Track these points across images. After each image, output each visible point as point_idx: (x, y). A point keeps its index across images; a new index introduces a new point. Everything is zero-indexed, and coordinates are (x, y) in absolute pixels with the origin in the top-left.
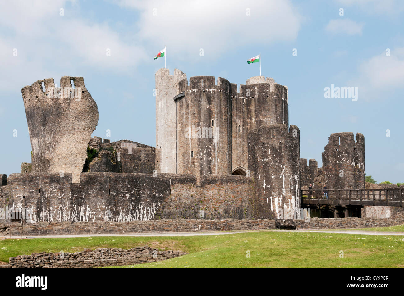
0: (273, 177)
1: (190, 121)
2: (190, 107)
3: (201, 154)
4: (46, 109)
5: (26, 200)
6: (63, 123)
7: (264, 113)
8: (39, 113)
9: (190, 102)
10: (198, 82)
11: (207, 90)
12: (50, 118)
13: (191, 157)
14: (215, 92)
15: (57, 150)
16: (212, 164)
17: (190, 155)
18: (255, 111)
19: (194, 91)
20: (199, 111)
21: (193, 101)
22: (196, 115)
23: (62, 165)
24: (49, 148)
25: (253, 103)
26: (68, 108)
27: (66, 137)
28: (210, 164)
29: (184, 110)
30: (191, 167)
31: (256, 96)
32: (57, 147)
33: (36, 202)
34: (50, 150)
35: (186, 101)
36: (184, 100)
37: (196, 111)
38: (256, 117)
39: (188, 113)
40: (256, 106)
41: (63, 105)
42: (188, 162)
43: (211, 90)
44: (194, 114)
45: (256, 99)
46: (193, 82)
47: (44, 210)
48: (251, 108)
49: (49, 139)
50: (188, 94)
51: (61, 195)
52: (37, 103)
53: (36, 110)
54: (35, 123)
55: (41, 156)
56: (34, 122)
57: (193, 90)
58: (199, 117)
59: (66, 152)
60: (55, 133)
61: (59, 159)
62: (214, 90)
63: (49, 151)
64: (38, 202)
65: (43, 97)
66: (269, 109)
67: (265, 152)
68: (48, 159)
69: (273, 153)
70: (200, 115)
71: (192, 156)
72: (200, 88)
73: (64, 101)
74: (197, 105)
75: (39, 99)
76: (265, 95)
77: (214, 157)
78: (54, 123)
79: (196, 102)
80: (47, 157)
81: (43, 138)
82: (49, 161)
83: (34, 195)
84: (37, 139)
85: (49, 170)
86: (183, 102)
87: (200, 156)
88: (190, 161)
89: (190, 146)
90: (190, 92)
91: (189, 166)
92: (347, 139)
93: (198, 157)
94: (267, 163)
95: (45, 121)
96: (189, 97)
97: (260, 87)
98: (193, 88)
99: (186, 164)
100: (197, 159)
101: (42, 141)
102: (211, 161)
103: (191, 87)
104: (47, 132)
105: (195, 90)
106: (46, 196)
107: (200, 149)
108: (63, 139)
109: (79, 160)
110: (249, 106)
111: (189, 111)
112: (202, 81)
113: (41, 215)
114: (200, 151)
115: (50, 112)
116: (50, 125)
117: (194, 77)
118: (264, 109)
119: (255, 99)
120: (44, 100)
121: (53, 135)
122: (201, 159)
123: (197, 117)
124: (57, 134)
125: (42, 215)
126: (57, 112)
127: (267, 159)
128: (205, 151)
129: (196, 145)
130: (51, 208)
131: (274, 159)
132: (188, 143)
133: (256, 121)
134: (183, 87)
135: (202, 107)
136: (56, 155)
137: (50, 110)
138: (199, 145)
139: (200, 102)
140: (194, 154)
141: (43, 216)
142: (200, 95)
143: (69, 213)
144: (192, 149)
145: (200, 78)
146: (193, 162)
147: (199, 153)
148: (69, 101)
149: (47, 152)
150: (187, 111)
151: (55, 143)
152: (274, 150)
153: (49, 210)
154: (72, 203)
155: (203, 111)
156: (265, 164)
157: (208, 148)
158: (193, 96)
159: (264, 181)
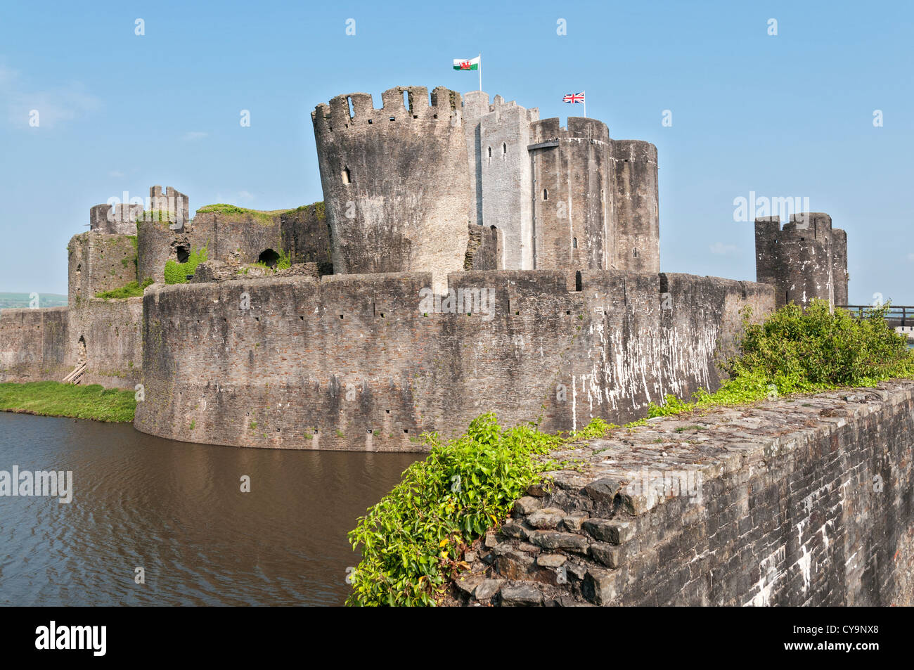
0: (819, 287)
1: (570, 189)
2: (570, 166)
3: (590, 244)
4: (412, 144)
5: (608, 319)
6: (439, 173)
7: (643, 186)
8: (393, 149)
9: (569, 158)
10: (582, 127)
11: (596, 141)
12: (417, 160)
13: (572, 248)
14: (603, 145)
15: (428, 222)
16: (603, 260)
17: (572, 245)
18: (631, 181)
19: (577, 141)
20: (585, 174)
21: (576, 157)
22: (581, 180)
23: (435, 250)
24: (412, 218)
25: (626, 169)
26: (447, 146)
27: (443, 200)
28: (601, 261)
29: (558, 169)
30: (573, 264)
31: (631, 159)
32: (429, 217)
33: (622, 321)
34: (414, 222)
35: (561, 154)
36: (556, 152)
37: (581, 173)
38: (633, 190)
39: (566, 175)
40: (631, 174)
41: (440, 140)
42: (567, 255)
43: (600, 142)
44: (577, 178)
45: (632, 164)
46: (576, 126)
47: (631, 336)
48: (623, 176)
49: (412, 200)
50: (565, 144)
51: (649, 311)
52: (392, 129)
53: (388, 144)
54: (380, 168)
55: (390, 231)
56: (378, 165)
57: (576, 139)
58: (586, 184)
59: (443, 227)
60: (425, 191)
61: (431, 240)
62: (603, 143)
63: (411, 222)
64: (624, 322)
65: (408, 120)
66: (649, 180)
67: (805, 251)
68: (406, 237)
69: (818, 254)
70: (586, 180)
71: (575, 246)
72: (587, 136)
73: (442, 132)
74: (583, 164)
75: (399, 124)
76: (644, 158)
77: (605, 250)
78: (425, 171)
79: (580, 159)
80: (406, 234)
81: (399, 197)
82: (410, 243)
83: (618, 310)
84: (382, 198)
85: (409, 259)
86: (554, 156)
87: (588, 246)
88: (571, 254)
89: (571, 229)
90: (570, 141)
91: (570, 261)
92: (839, 238)
93: (585, 247)
94: (809, 267)
95: (408, 165)
96: (569, 150)
97: (637, 146)
98: (576, 135)
99: (564, 259)
100: (583, 251)
101: (396, 203)
102: (602, 255)
103: (572, 133)
104: (411, 187)
105: (579, 139)
106: (633, 312)
107: (588, 236)
108: (439, 203)
109: (460, 243)
110: (621, 173)
111: (569, 172)
112: (588, 126)
113: (628, 345)
114: (588, 239)
115: (419, 150)
116: (418, 174)
117: (576, 118)
118: (644, 180)
119: (630, 164)
120: (408, 126)
121: (421, 194)
122: (589, 252)
123: (582, 183)
124: (430, 193)
125: (630, 345)
126: (431, 152)
127: (809, 262)
128: (594, 240)
129: (581, 228)
130: (640, 333)
131: (819, 261)
132: (567, 225)
133: (631, 196)
134: (556, 131)
135: (590, 168)
136: (424, 231)
137: (419, 146)
138: (586, 229)
139: (586, 160)
140: (578, 242)
141: (631, 347)
142: (587, 148)
143: (659, 341)
144: (575, 235)
145: (587, 121)
146: (577, 256)
147: (586, 242)
148: (448, 134)
149: (406, 224)
150: (565, 172)
151: (425, 209)
152: (819, 248)
153: (638, 337)
154: (661, 325)
155: (591, 174)
156: (806, 268)
157: (598, 235)
158: (575, 149)
159: (804, 292)
